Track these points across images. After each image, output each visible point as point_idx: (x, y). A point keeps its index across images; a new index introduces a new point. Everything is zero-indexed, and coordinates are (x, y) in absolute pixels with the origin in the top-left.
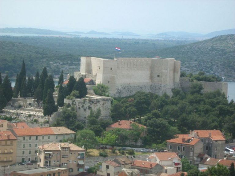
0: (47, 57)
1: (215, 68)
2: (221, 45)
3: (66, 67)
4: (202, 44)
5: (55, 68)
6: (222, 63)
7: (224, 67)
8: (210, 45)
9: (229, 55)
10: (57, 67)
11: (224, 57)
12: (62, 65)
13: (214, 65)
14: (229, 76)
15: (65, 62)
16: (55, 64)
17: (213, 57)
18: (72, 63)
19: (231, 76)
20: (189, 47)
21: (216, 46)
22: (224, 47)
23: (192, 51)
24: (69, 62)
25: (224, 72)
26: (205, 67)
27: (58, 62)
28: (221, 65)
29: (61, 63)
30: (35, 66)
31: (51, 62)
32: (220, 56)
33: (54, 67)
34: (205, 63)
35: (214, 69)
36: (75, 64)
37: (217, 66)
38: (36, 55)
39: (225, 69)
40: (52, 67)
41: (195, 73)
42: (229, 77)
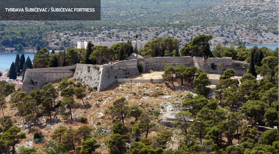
0: (56, 27)
1: (240, 32)
2: (255, 4)
3: (76, 38)
4: (234, 3)
5: (66, 40)
6: (248, 26)
7: (249, 31)
8: (243, 4)
9: (261, 15)
10: (67, 39)
11: (255, 18)
12: (72, 36)
13: (238, 29)
14: (254, 40)
15: (75, 33)
16: (65, 36)
17: (243, 19)
18: (83, 33)
19: (256, 40)
20: (219, 7)
21: (250, 5)
22: (259, 6)
23: (222, 12)
24: (80, 33)
25: (249, 36)
26: (228, 31)
27: (68, 33)
28: (246, 28)
29: (71, 34)
30: (44, 39)
31: (61, 34)
32: (251, 17)
33: (63, 39)
34: (228, 27)
35: (238, 34)
36: (86, 34)
37: (242, 30)
38: (45, 25)
39: (251, 33)
40: (62, 38)
41: (215, 39)
42: (254, 42)
